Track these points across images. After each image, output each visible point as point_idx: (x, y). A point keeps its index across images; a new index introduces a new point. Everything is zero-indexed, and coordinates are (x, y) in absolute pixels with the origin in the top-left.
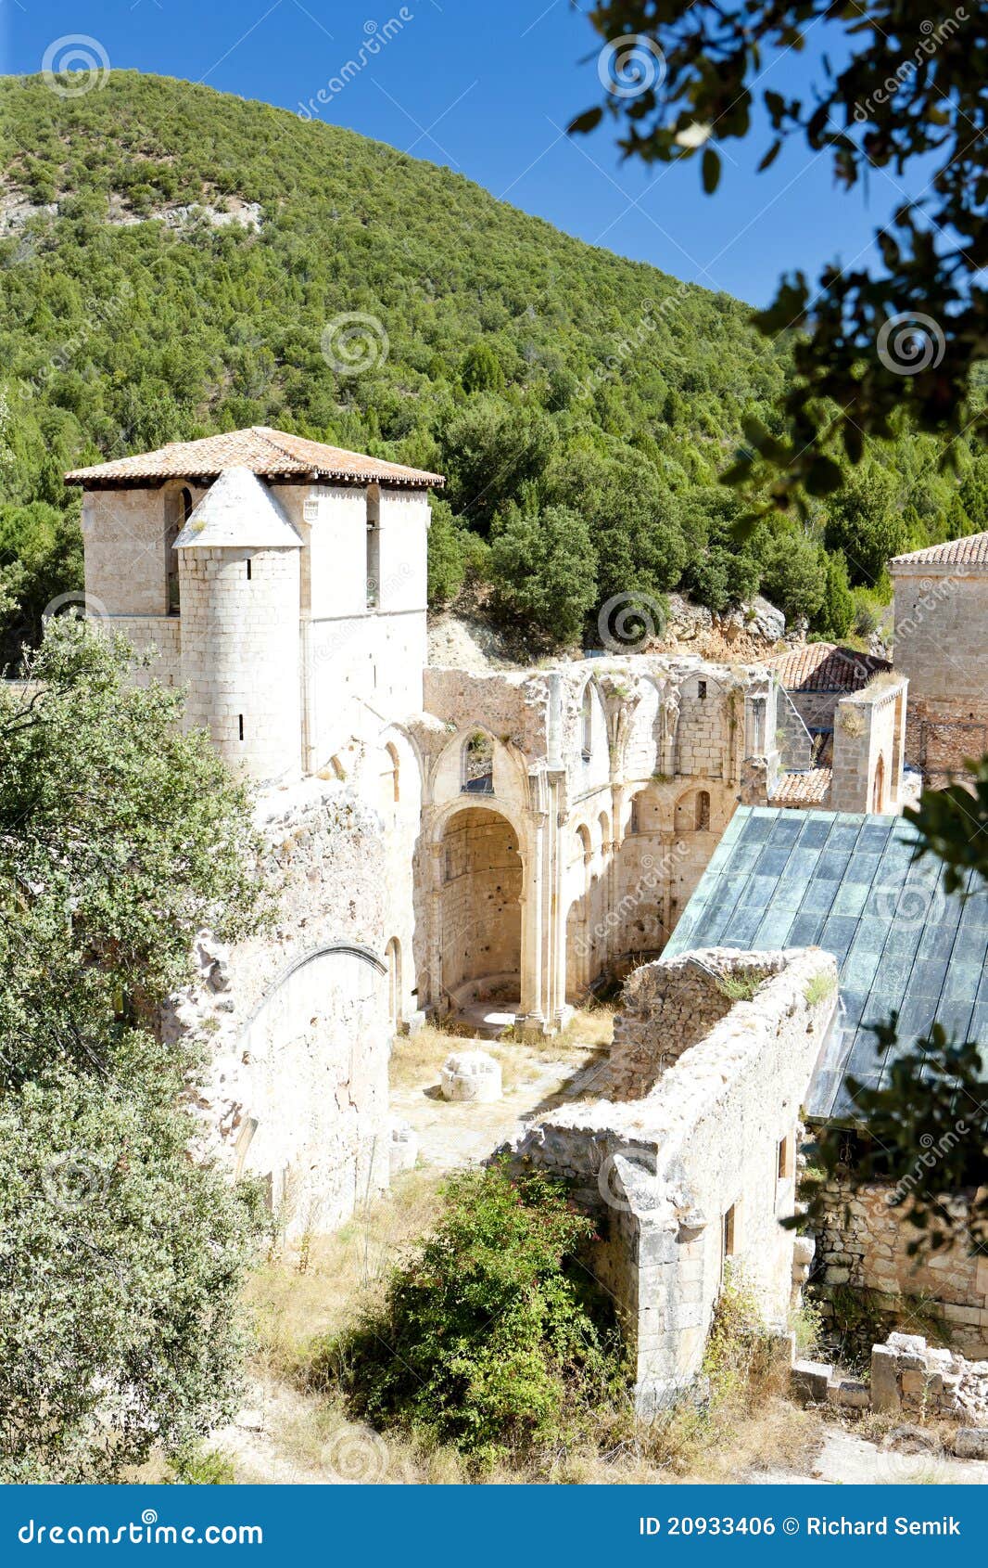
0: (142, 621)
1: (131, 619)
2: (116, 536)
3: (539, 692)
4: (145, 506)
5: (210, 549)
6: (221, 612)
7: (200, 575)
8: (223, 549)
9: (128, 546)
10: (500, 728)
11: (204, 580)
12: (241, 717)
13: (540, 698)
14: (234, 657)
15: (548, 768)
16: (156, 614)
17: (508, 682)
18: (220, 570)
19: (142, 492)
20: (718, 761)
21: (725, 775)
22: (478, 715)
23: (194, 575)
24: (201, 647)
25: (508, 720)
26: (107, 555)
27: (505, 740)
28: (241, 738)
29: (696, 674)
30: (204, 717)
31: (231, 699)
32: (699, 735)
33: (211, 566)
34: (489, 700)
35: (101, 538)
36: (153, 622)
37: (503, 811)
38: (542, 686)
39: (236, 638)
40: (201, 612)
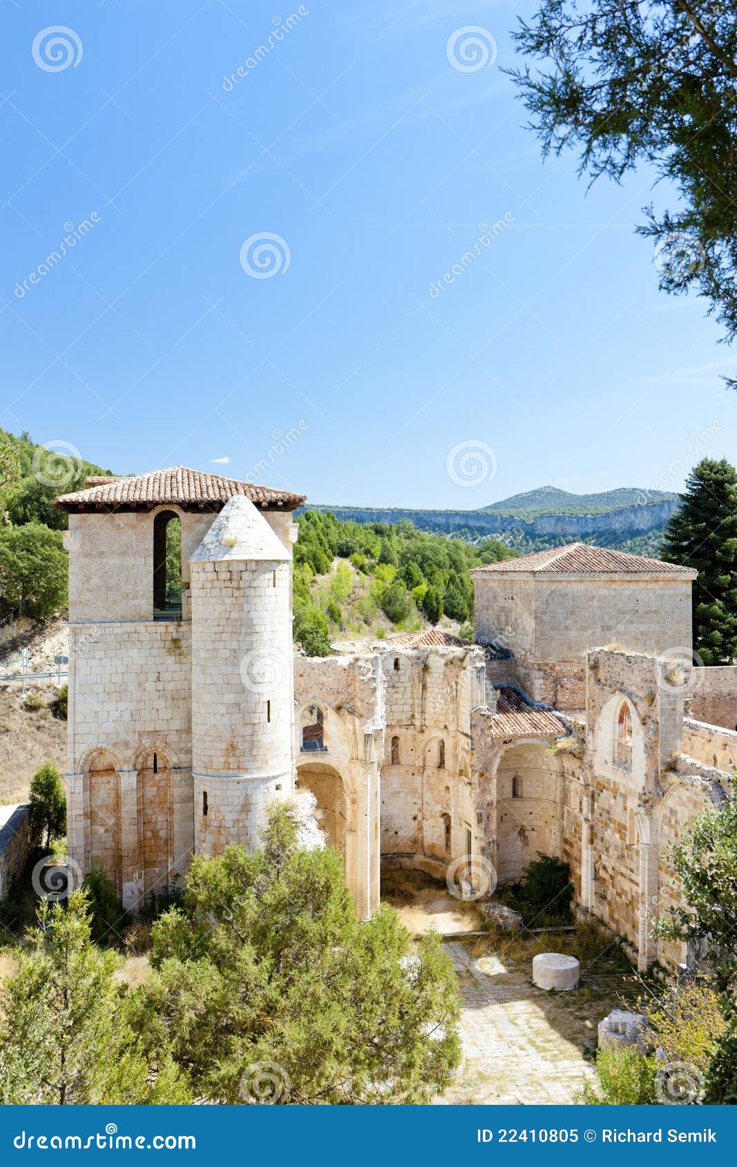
0: (128, 627)
1: (119, 624)
2: (103, 553)
3: (369, 670)
4: (134, 527)
5: (246, 562)
6: (253, 615)
7: (235, 584)
8: (257, 561)
9: (115, 561)
10: (334, 700)
11: (238, 588)
12: (269, 702)
13: (370, 675)
15: (375, 728)
16: (142, 619)
17: (339, 664)
18: (254, 580)
19: (132, 516)
20: (411, 713)
21: (418, 723)
22: (315, 691)
23: (228, 584)
24: (235, 645)
25: (338, 692)
26: (94, 569)
27: (339, 708)
28: (269, 720)
29: (392, 653)
30: (238, 705)
32: (395, 696)
33: (246, 576)
34: (323, 679)
35: (86, 555)
36: (141, 627)
37: (334, 764)
38: (369, 665)
39: (266, 636)
40: (234, 615)
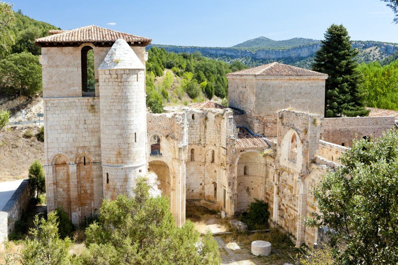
0: (71, 99)
1: (66, 98)
2: (58, 65)
3: (180, 119)
4: (72, 54)
5: (124, 70)
6: (128, 94)
7: (119, 80)
8: (129, 70)
9: (64, 69)
10: (165, 133)
11: (121, 82)
12: (135, 133)
13: (181, 122)
14: (133, 111)
15: (183, 145)
16: (77, 96)
17: (167, 116)
18: (128, 78)
19: (71, 48)
20: (199, 139)
21: (202, 143)
22: (156, 129)
23: (116, 80)
24: (120, 108)
25: (167, 129)
26: (54, 73)
27: (167, 136)
28: (136, 141)
29: (191, 111)
30: (121, 135)
31: (132, 127)
32: (192, 131)
33: (124, 76)
34: (160, 123)
35: (51, 66)
36: (76, 100)
37: (165, 161)
38: (181, 117)
39: (134, 104)
40: (119, 94)
